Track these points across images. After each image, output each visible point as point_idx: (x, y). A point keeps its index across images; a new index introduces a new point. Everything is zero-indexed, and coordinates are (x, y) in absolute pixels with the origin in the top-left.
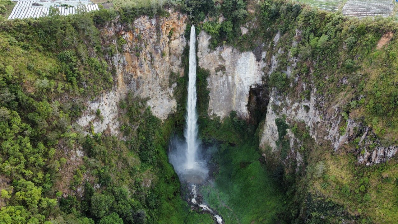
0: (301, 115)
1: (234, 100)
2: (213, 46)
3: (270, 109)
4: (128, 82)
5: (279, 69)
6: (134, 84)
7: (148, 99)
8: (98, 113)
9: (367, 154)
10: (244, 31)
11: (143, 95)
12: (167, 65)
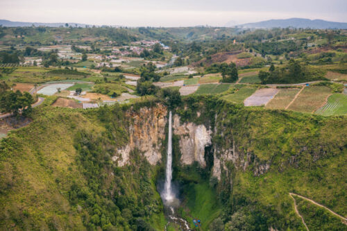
0: (230, 157)
1: (196, 155)
2: (182, 122)
3: (215, 157)
4: (135, 141)
5: (218, 134)
6: (138, 143)
7: (145, 152)
8: (120, 156)
9: (257, 170)
10: (199, 114)
11: (143, 149)
12: (156, 133)
